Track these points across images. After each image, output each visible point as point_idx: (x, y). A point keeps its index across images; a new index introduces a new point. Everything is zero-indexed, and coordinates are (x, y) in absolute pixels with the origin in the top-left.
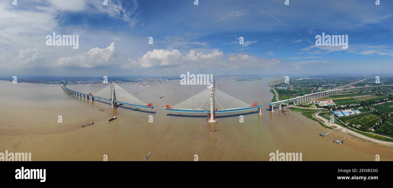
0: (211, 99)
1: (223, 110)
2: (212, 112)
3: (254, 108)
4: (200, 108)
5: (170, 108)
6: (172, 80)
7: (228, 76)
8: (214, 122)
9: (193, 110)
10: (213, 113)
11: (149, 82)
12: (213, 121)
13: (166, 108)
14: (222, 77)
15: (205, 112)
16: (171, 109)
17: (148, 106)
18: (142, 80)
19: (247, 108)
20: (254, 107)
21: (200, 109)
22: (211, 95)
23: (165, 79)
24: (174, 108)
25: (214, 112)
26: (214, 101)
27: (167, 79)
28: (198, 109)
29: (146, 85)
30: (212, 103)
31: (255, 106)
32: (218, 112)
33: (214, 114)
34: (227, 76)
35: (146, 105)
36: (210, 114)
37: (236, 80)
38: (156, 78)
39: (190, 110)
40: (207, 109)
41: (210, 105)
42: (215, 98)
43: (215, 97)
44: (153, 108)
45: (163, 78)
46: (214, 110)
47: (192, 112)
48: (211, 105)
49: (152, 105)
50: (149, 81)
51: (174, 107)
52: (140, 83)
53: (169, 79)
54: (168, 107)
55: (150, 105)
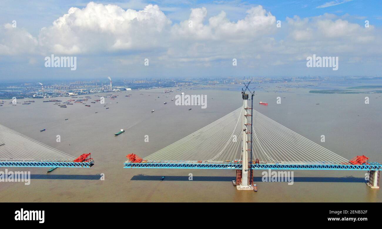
0: (245, 137)
1: (273, 164)
2: (245, 166)
3: (356, 169)
4: (215, 157)
5: (141, 161)
6: (143, 90)
7: (290, 80)
8: (249, 189)
9: (198, 164)
10: (247, 169)
11: (79, 97)
12: (247, 187)
13: (127, 162)
14: (272, 81)
15: (229, 168)
16: (143, 163)
17: (77, 160)
18: (57, 91)
19: (337, 165)
20: (357, 165)
21: (215, 162)
22: (245, 127)
23: (123, 87)
24: (150, 161)
25: (250, 167)
26: (251, 142)
27: (129, 85)
28: (210, 162)
29: (68, 104)
30: (245, 147)
31: (359, 162)
32: (260, 168)
33: (251, 172)
34: (286, 80)
35: (71, 159)
36: (241, 170)
37: (310, 92)
38: (98, 84)
39: (190, 164)
40: (235, 162)
41: (241, 150)
42: (255, 134)
43: (254, 131)
44: (92, 165)
45: (116, 83)
46: (250, 163)
47: (196, 168)
48: (244, 149)
49: (89, 157)
50: (79, 94)
51: (149, 159)
52: (50, 98)
53: (135, 87)
54: (134, 160)
55: (83, 159)
